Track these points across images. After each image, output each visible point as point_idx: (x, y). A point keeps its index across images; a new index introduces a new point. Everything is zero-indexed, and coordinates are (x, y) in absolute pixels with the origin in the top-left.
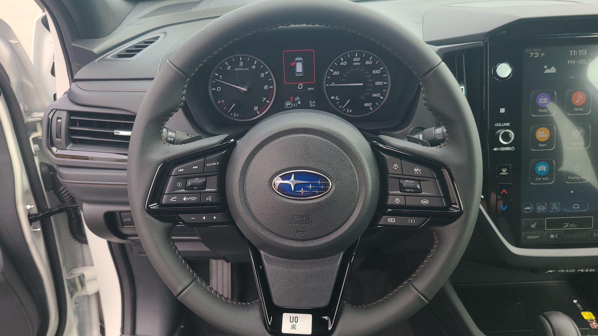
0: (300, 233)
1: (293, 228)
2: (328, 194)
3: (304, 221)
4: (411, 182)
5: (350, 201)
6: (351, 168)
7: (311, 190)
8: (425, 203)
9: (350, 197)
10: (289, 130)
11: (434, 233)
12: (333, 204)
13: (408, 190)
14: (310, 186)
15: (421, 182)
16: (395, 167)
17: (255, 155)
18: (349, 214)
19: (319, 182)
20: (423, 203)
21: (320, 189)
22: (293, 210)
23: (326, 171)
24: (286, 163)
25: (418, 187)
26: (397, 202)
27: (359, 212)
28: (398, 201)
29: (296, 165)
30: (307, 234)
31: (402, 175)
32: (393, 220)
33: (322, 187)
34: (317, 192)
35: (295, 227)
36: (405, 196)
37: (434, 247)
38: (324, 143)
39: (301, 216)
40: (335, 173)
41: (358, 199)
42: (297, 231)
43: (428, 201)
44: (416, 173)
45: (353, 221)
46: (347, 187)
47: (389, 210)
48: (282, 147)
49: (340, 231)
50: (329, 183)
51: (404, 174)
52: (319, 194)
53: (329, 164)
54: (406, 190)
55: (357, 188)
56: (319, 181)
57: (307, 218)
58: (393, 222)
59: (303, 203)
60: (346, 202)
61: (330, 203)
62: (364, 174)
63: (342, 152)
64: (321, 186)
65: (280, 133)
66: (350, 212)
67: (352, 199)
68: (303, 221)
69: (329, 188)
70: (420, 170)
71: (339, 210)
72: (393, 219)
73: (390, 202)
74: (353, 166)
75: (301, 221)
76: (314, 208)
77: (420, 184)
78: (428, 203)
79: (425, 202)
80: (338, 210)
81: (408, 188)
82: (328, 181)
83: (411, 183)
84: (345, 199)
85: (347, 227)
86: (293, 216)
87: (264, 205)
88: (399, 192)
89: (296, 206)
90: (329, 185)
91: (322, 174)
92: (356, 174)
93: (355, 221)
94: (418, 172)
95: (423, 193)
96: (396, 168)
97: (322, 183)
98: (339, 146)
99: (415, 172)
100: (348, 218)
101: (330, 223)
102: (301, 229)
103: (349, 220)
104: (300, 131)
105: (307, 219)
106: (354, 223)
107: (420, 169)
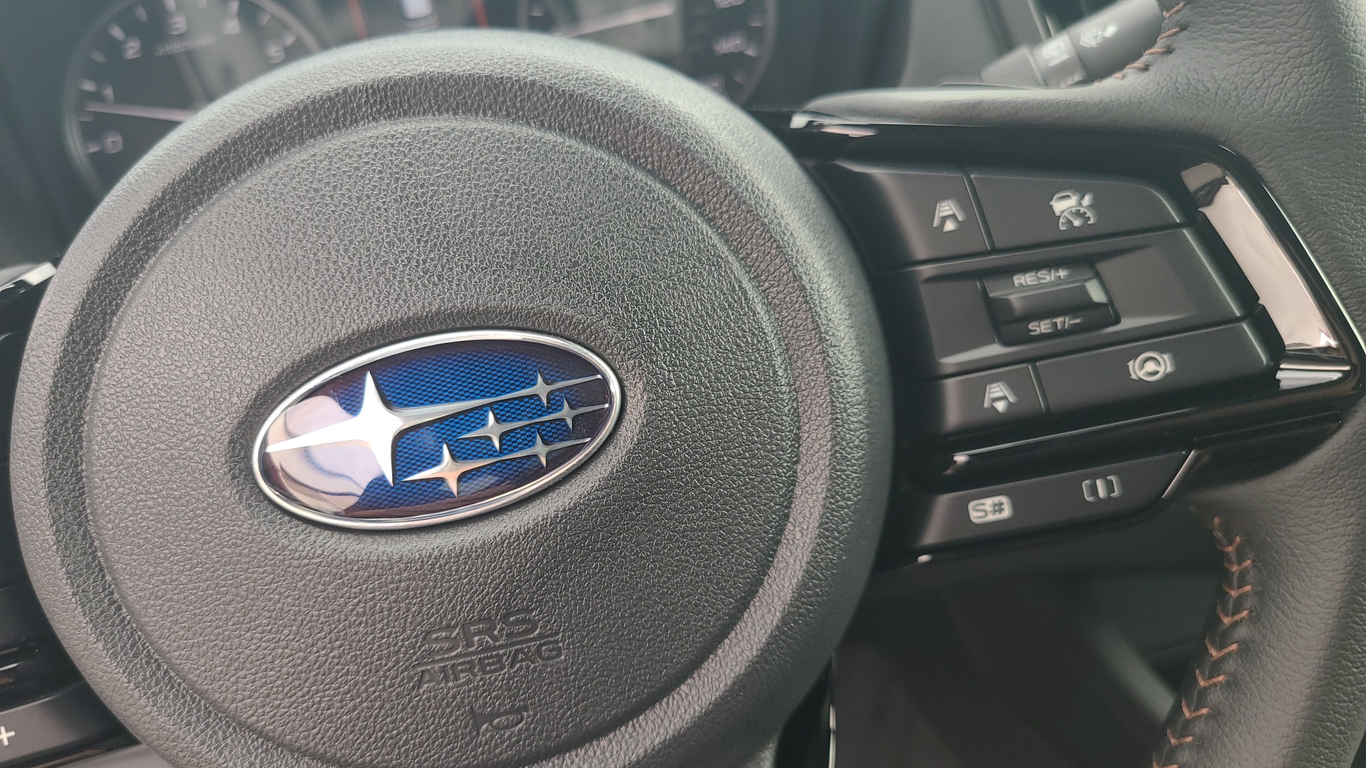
0: (497, 728)
1: (448, 705)
2: (611, 448)
3: (501, 647)
4: (1047, 277)
5: (753, 457)
6: (716, 262)
7: (502, 452)
8: (1156, 373)
9: (750, 433)
10: (289, 113)
11: (1217, 520)
12: (658, 501)
13: (1043, 327)
14: (492, 428)
15: (1103, 267)
16: (944, 219)
17: (113, 313)
18: (762, 540)
19: (541, 389)
20: (1141, 374)
21: (553, 432)
22: (415, 596)
23: (570, 312)
24: (310, 319)
25: (1096, 293)
26: (1000, 406)
27: (818, 511)
28: (1005, 398)
29: (375, 316)
30: (542, 719)
31: (994, 251)
32: (998, 508)
33: (566, 413)
34: (540, 450)
35: (454, 697)
36: (1033, 360)
37: (1234, 593)
38: (518, 149)
39: (480, 620)
40: (627, 310)
41: (797, 438)
42: (477, 718)
43: (1166, 357)
44: (1069, 222)
45: (800, 574)
46: (718, 379)
47: (961, 458)
48: (265, 226)
49: (737, 650)
50: (605, 382)
51: (998, 245)
52: (555, 461)
53: (575, 264)
54: (1031, 326)
55: (775, 372)
56: (540, 379)
57: (517, 622)
58: (998, 517)
59: (472, 543)
60: (731, 473)
61: (639, 498)
62: (797, 278)
63: (640, 176)
64: (559, 407)
65: (235, 143)
66: (767, 522)
67: (763, 444)
68: (495, 648)
69: (609, 410)
70: (1087, 200)
71: (703, 530)
72: (997, 499)
73: (954, 415)
74: (723, 249)
75: (483, 651)
76: (545, 556)
77: (1098, 276)
78: (1169, 369)
79: (1150, 366)
80: (693, 530)
81: (1040, 316)
82: (595, 370)
83: (1051, 284)
84: (718, 457)
85: (769, 618)
86: (428, 633)
87: (231, 609)
88: (994, 350)
89: (432, 570)
90: (608, 396)
91: (549, 334)
92: (751, 294)
93: (807, 571)
94: (1078, 214)
95: (1127, 323)
96: (950, 226)
97: (559, 390)
98: (615, 149)
99: (1062, 220)
100: (765, 564)
101: (667, 620)
102: (498, 697)
103: (772, 572)
104: (359, 107)
105: (517, 629)
106: (803, 585)
107: (1082, 198)
